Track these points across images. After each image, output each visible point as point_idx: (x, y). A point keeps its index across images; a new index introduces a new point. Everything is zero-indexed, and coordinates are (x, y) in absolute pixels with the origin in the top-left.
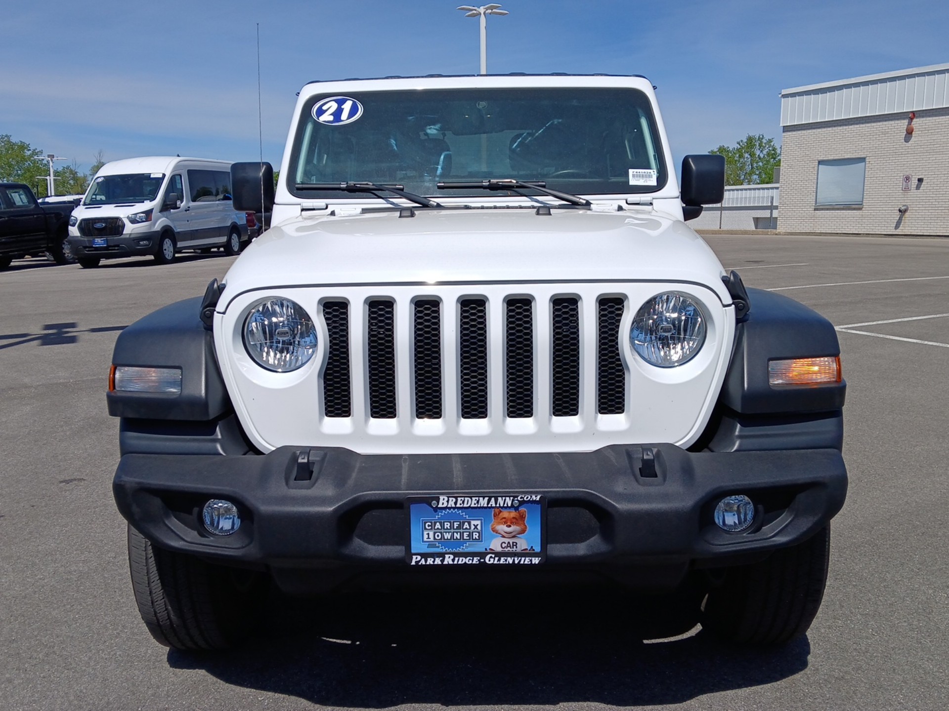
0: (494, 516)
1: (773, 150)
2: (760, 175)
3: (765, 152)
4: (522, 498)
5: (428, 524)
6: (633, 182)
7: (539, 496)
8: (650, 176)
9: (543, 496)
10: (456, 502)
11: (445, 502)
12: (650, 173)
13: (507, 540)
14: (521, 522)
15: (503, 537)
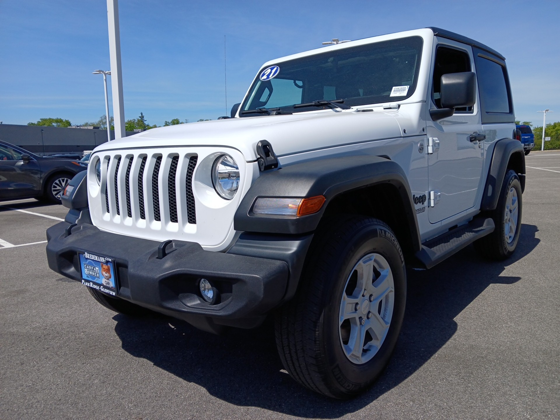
0: (101, 267)
4: (106, 259)
5: (85, 265)
6: (392, 94)
7: (111, 259)
8: (404, 90)
9: (113, 259)
10: (89, 256)
11: (87, 255)
12: (405, 88)
13: (106, 280)
14: (109, 272)
15: (105, 278)
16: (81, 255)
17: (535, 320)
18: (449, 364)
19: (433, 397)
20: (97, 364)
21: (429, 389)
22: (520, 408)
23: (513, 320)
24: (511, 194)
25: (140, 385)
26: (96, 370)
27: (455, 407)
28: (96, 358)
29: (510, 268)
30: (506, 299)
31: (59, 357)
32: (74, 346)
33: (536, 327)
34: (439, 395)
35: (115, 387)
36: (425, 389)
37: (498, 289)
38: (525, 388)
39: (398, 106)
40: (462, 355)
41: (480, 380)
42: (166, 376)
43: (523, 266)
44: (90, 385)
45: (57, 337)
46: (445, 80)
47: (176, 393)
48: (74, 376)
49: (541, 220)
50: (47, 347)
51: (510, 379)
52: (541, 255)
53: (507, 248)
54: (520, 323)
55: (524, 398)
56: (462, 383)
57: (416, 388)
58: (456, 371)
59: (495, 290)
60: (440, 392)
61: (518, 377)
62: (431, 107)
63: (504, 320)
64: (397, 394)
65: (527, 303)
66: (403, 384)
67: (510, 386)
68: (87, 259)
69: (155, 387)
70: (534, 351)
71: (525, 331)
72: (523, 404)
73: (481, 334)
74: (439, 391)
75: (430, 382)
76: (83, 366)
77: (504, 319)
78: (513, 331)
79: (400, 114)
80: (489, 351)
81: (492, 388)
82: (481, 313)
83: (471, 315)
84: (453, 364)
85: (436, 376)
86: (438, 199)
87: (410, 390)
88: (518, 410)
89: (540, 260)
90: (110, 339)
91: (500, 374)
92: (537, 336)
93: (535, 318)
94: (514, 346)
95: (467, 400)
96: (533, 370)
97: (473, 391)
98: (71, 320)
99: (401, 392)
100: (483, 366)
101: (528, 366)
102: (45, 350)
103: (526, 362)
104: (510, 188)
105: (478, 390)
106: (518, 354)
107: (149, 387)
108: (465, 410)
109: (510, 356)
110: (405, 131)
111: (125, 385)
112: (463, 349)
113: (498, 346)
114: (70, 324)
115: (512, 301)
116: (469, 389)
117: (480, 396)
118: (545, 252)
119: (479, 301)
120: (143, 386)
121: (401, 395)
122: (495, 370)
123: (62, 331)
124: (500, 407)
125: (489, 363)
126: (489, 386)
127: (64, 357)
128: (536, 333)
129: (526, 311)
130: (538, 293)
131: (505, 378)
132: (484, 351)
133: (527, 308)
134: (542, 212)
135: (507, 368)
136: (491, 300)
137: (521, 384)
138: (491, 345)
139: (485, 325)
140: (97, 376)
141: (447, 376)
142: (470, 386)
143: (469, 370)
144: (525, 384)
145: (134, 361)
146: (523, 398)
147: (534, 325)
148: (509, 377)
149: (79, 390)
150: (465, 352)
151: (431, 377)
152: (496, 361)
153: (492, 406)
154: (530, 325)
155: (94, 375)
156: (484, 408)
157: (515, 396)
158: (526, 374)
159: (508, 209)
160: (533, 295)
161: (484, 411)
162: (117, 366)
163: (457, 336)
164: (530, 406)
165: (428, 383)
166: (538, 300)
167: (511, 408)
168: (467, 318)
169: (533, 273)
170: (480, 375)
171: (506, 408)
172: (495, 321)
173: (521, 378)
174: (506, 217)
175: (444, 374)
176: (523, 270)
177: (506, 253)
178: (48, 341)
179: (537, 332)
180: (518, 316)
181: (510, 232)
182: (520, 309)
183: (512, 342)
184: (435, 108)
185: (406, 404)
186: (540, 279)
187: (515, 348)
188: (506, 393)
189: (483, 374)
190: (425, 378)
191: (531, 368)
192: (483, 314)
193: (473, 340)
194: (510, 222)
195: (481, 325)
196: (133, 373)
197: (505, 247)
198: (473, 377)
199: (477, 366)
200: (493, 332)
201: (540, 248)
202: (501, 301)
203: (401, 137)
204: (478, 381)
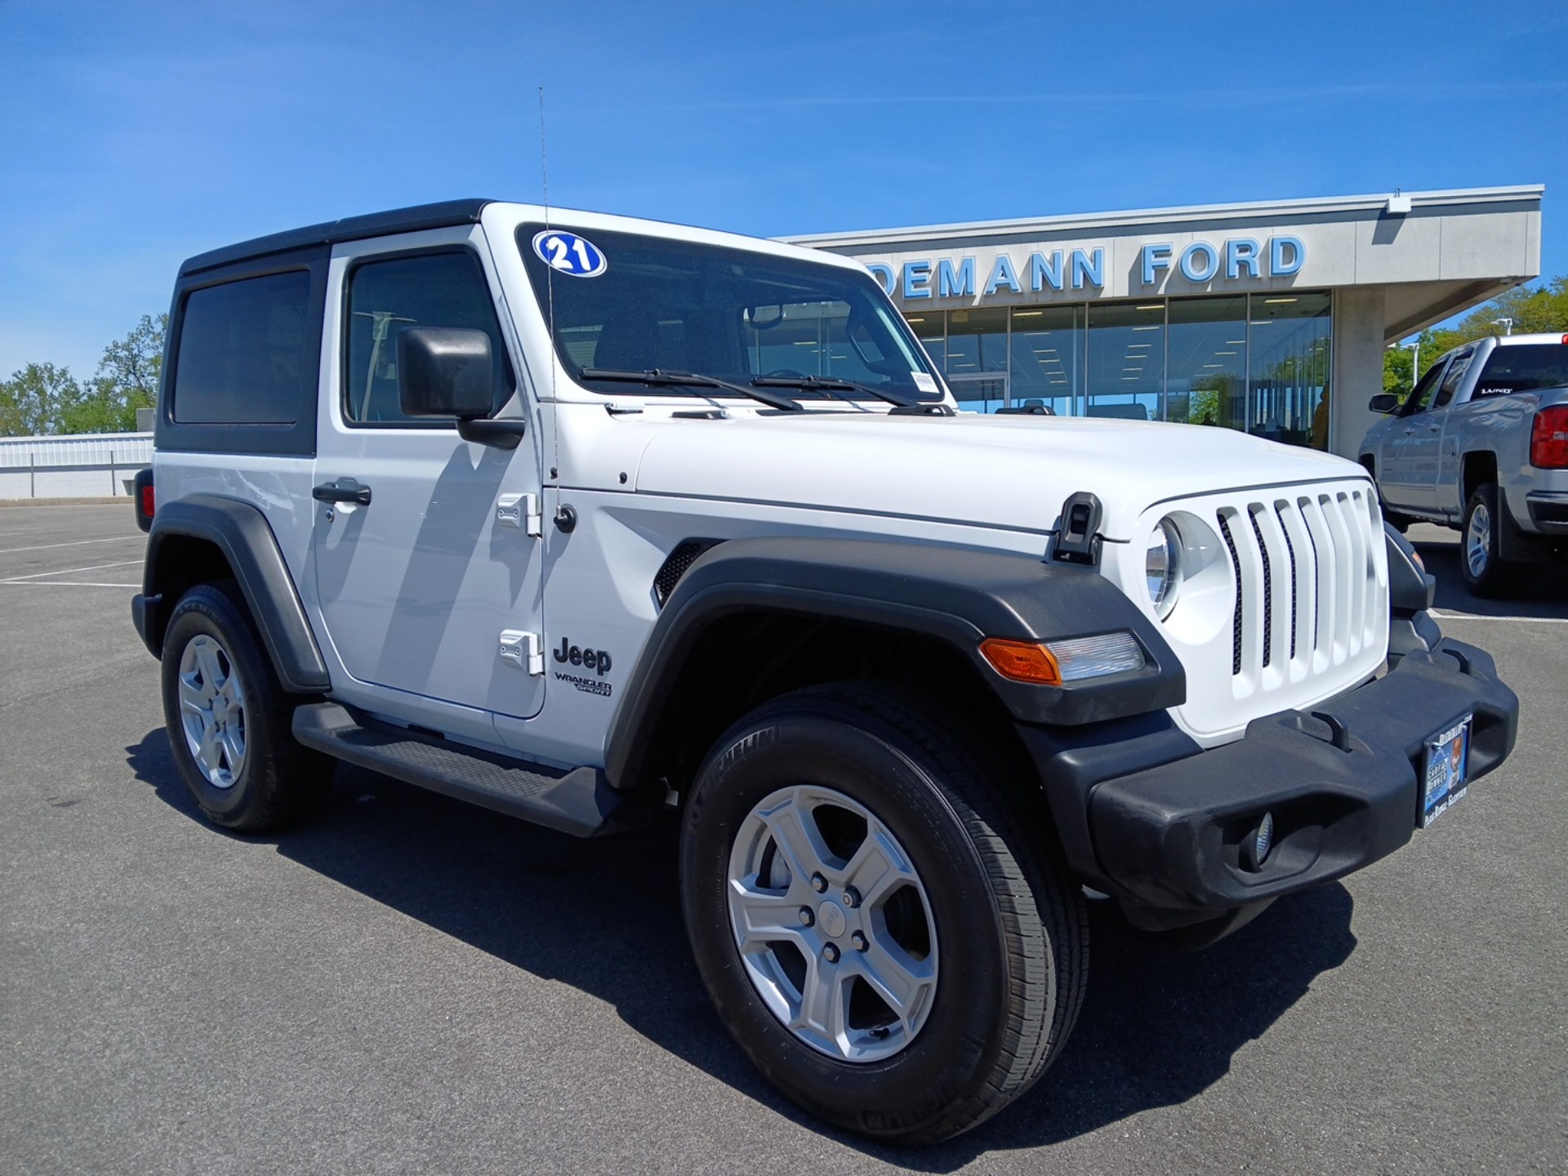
1: (73, 387)
2: (57, 422)
3: (60, 389)
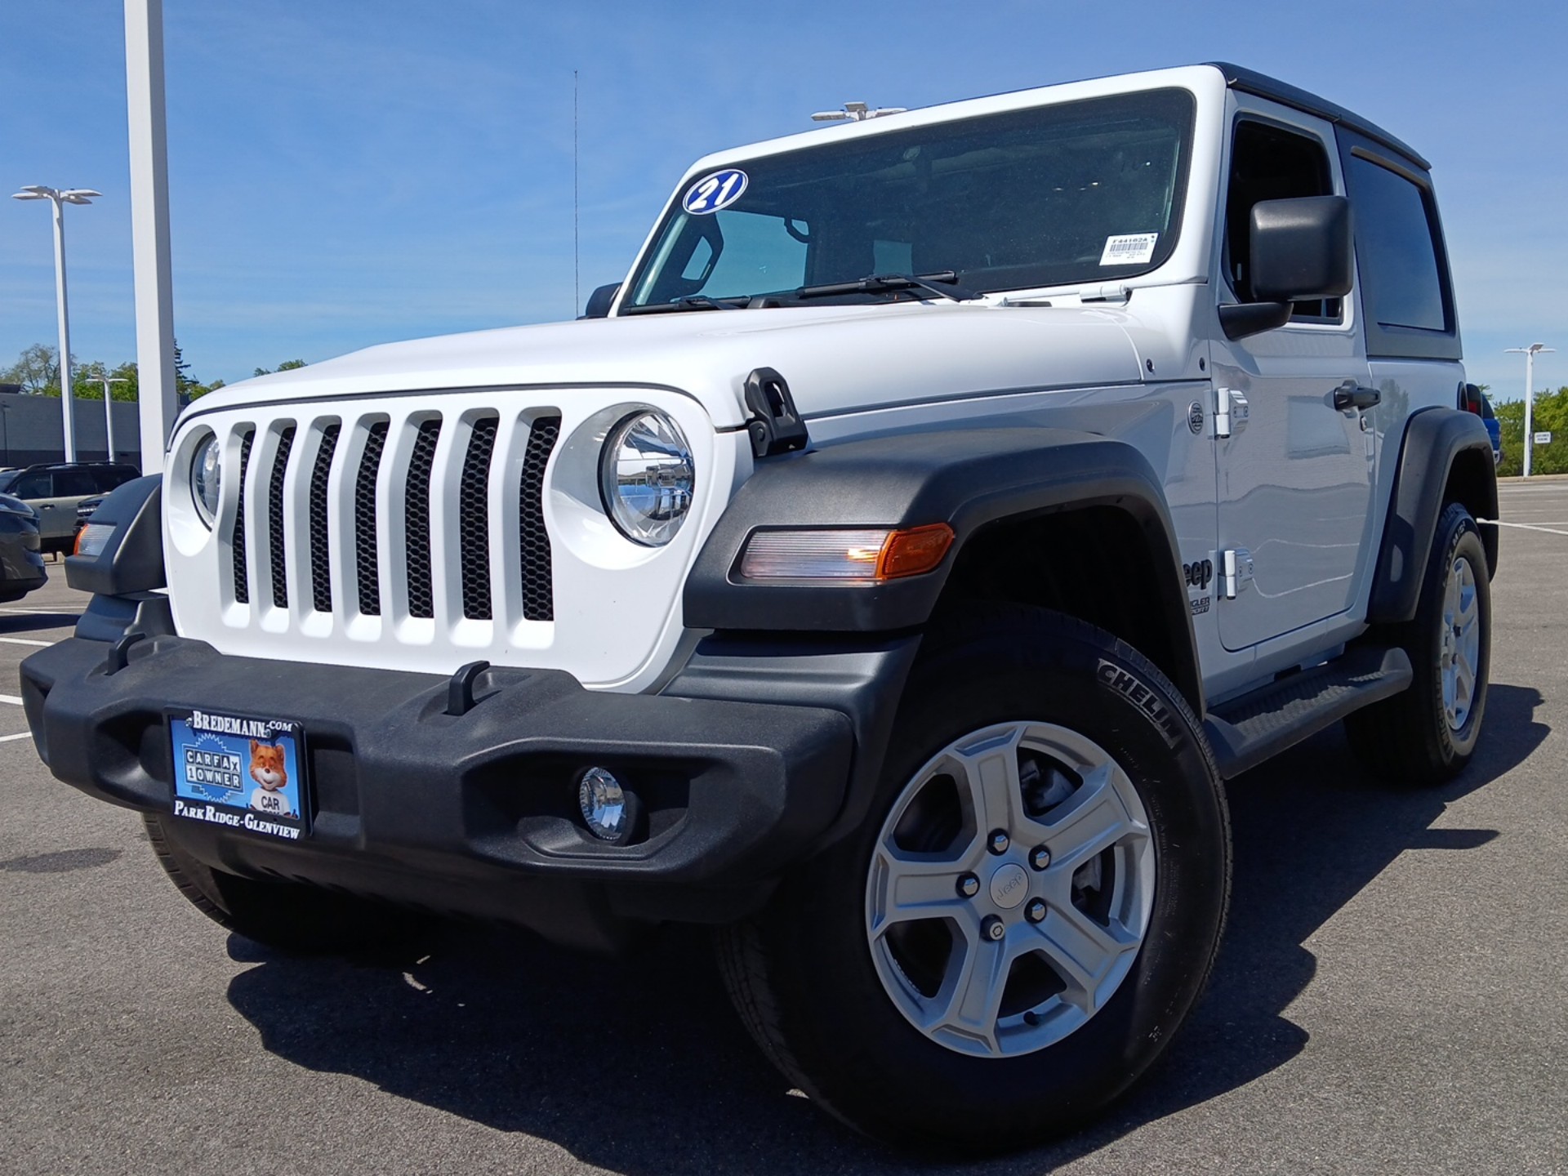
0: (252, 752)
4: (273, 725)
5: (190, 753)
6: (1108, 259)
7: (290, 725)
8: (1143, 246)
9: (296, 725)
10: (210, 723)
11: (199, 720)
12: (1146, 240)
13: (268, 794)
14: (280, 766)
15: (263, 788)
16: (176, 724)
17: (1552, 940)
18: (1312, 1057)
19: (1280, 1143)
20: (201, 1097)
21: (1264, 1121)
22: (1532, 1158)
23: (1487, 939)
24: (1458, 577)
25: (363, 1147)
26: (205, 1114)
27: (1346, 1163)
28: (195, 1080)
29: (1463, 804)
30: (1461, 886)
31: (65, 1084)
32: (108, 1051)
33: (1556, 956)
34: (1296, 1136)
35: (280, 1157)
36: (1252, 1122)
37: (1435, 862)
38: (1542, 1110)
39: (1124, 293)
40: (1349, 1033)
41: (1409, 1095)
42: (442, 1120)
43: (1502, 798)
44: (195, 1154)
45: (42, 1028)
46: (1264, 220)
47: (485, 1164)
48: (133, 1133)
49: (1544, 673)
50: (15, 1056)
51: (1496, 1088)
52: (1551, 767)
53: (1452, 747)
54: (1511, 948)
55: (1543, 1134)
56: (1358, 1104)
57: (1226, 1123)
58: (1337, 1075)
59: (1425, 863)
60: (1296, 1128)
61: (1520, 1084)
62: (1221, 298)
63: (1462, 940)
64: (1172, 1140)
65: (1524, 896)
66: (1185, 1114)
67: (1499, 1107)
68: (198, 734)
69: (412, 1150)
70: (1559, 1016)
71: (1527, 968)
72: (1541, 1148)
73: (1399, 978)
74: (1293, 1126)
75: (1264, 1106)
76: (156, 1104)
77: (1460, 938)
78: (1492, 968)
79: (1129, 317)
80: (1427, 1023)
81: (1449, 1114)
82: (1390, 924)
83: (1363, 932)
84: (1325, 1058)
85: (1279, 1089)
86: (1246, 575)
87: (1208, 1129)
88: (1531, 1164)
89: (1551, 780)
90: (226, 1027)
91: (1466, 1079)
92: (1562, 978)
93: (1552, 933)
94: (1500, 1006)
95: (1379, 1145)
96: (1559, 1065)
97: (1392, 1122)
98: (74, 979)
99: (1182, 1134)
100: (1414, 1061)
101: (1544, 1054)
102: (10, 1067)
103: (1539, 1046)
104: (1453, 560)
105: (1407, 1119)
106: (1513, 1028)
107: (393, 1151)
108: (1376, 1169)
109: (1491, 1032)
110: (1150, 367)
111: (313, 1148)
112: (1351, 1020)
113: (1453, 1007)
114: (73, 991)
115: (1478, 892)
116: (1381, 1118)
117: (1416, 1134)
118: (1563, 760)
119: (1380, 893)
120: (373, 1151)
121: (1182, 1141)
122: (1451, 1068)
123: (52, 1012)
124: (1476, 1160)
125: (1431, 1052)
126: (1438, 1108)
127: (81, 1083)
128: (1558, 972)
129: (1524, 916)
130: (1554, 869)
131: (1483, 1088)
132: (1412, 1022)
133: (1525, 907)
134: (1543, 649)
135: (1486, 1063)
136: (1417, 890)
137: (1529, 1101)
138: (1430, 1008)
139: (1406, 956)
140: (210, 1128)
141: (1313, 1088)
142: (1382, 1112)
143: (1373, 1071)
144: (1541, 1100)
145: (323, 1084)
146: (1539, 1134)
147: (1551, 951)
148: (1492, 1084)
149: (163, 1168)
150: (1356, 1025)
151: (1265, 1092)
152: (1450, 1046)
153: (1454, 1156)
154: (1540, 953)
155: (199, 1126)
156: (1429, 1164)
157: (1515, 1129)
158: (1541, 1075)
159: (1449, 624)
160: (1541, 874)
161: (1431, 1171)
162: (271, 1101)
163: (1327, 987)
164: (1560, 1153)
165: (1258, 1107)
166: (1557, 886)
167: (1508, 1160)
168: (1352, 938)
169: (1533, 816)
170: (1408, 1082)
171: (1495, 1159)
172: (1436, 945)
173: (1529, 1085)
174: (1444, 650)
175: (1302, 1085)
176: (1504, 808)
177: (1447, 760)
178: (13, 1040)
179: (1561, 968)
180: (1501, 930)
181: (1457, 698)
182: (1505, 910)
183: (1490, 997)
184: (1233, 302)
185: (1202, 1162)
186: (1555, 831)
187: (1503, 1012)
188: (1490, 1124)
189: (1417, 1080)
190: (1246, 1096)
191: (1553, 1060)
192: (1396, 926)
193: (1377, 996)
194: (1457, 664)
195: (1395, 954)
196: (331, 1118)
197: (1445, 743)
198: (1388, 1090)
199: (1396, 1060)
200: (1432, 972)
201: (1547, 749)
202: (1447, 892)
203: (1140, 382)
204: (1403, 1097)
